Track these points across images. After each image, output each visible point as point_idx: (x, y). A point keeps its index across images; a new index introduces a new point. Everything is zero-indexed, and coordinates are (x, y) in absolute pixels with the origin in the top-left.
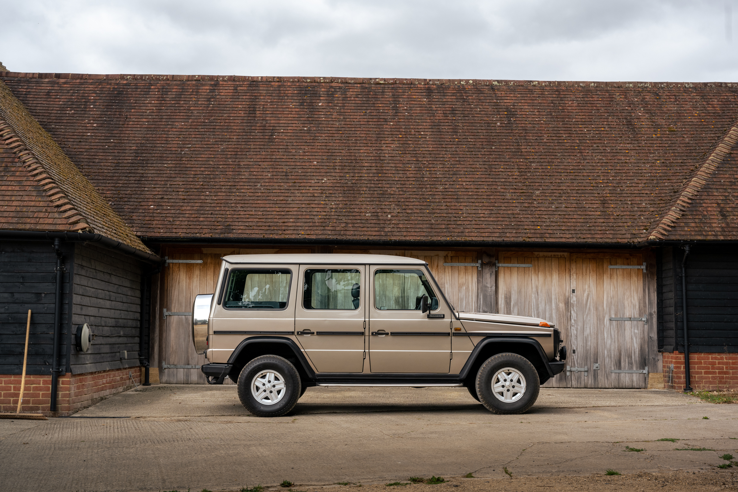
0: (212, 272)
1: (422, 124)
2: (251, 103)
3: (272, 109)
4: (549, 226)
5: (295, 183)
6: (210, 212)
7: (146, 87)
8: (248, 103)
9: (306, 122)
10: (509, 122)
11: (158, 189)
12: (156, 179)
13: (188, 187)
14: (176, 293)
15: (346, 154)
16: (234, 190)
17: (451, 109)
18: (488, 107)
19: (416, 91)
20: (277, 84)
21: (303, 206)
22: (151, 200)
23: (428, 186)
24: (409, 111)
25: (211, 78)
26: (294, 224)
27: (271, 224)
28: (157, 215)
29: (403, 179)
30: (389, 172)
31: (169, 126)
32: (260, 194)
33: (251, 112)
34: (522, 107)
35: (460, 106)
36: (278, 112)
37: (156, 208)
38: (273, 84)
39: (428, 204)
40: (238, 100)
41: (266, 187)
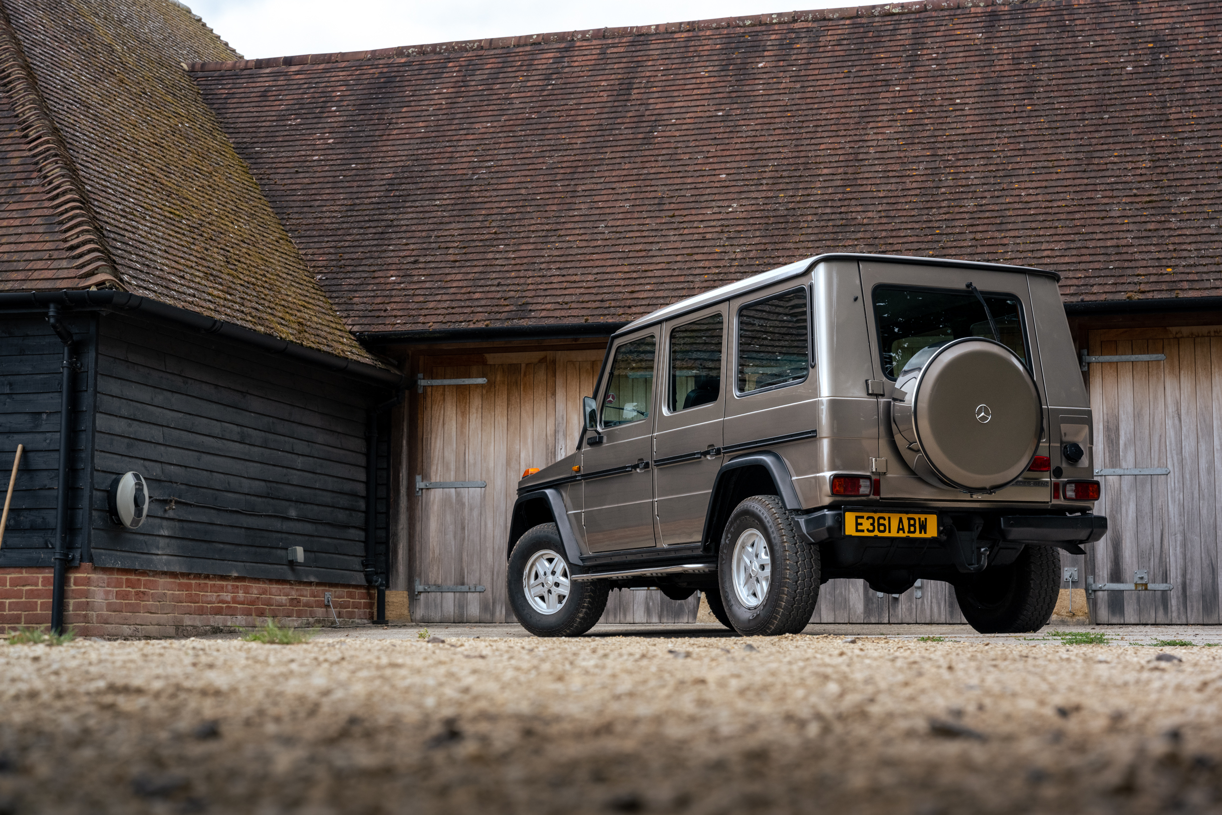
0: (505, 400)
1: (963, 83)
2: (625, 76)
3: (664, 84)
4: (1195, 265)
5: (673, 216)
6: (496, 282)
7: (439, 65)
8: (620, 76)
9: (724, 101)
10: (1155, 63)
11: (412, 247)
12: (413, 228)
13: (469, 238)
14: (438, 445)
15: (790, 155)
16: (553, 239)
17: (1030, 49)
18: (1114, 37)
19: (965, 20)
20: (685, 35)
21: (679, 258)
22: (394, 267)
23: (945, 204)
24: (940, 62)
25: (562, 37)
26: (651, 294)
27: (606, 297)
28: (398, 293)
29: (895, 194)
30: (870, 182)
31: (462, 132)
32: (599, 243)
33: (622, 92)
34: (1191, 30)
35: (1052, 42)
36: (673, 88)
37: (399, 280)
38: (676, 36)
39: (936, 238)
40: (602, 72)
41: (614, 229)
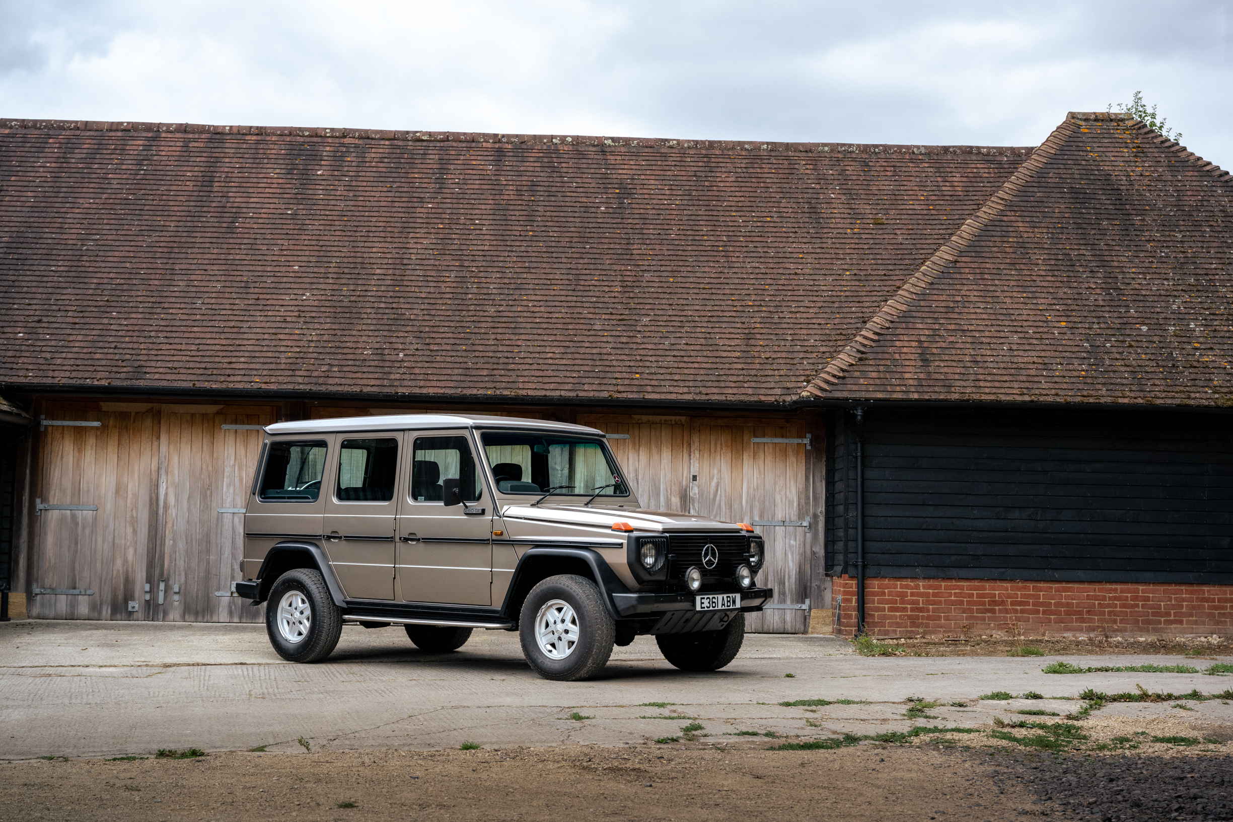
0: (116, 440)
1: (480, 206)
2: (207, 169)
3: (240, 180)
4: (655, 374)
5: (258, 299)
6: (113, 345)
7: (41, 140)
8: (202, 169)
9: (292, 201)
10: (621, 206)
11: (34, 307)
12: (34, 290)
13: (85, 303)
14: (56, 474)
15: (348, 254)
16: (158, 310)
17: (529, 183)
18: (590, 181)
19: (479, 153)
20: (254, 138)
21: (266, 336)
22: (20, 324)
23: (472, 308)
24: (462, 186)
25: (149, 127)
26: (246, 366)
27: (209, 365)
28: (27, 348)
29: (434, 296)
30: (414, 284)
31: (68, 205)
32: (198, 317)
33: (205, 184)
34: (646, 182)
35: (545, 179)
36: (249, 185)
37: (27, 336)
38: (248, 138)
39: (467, 336)
40: (186, 164)
41: (210, 306)
